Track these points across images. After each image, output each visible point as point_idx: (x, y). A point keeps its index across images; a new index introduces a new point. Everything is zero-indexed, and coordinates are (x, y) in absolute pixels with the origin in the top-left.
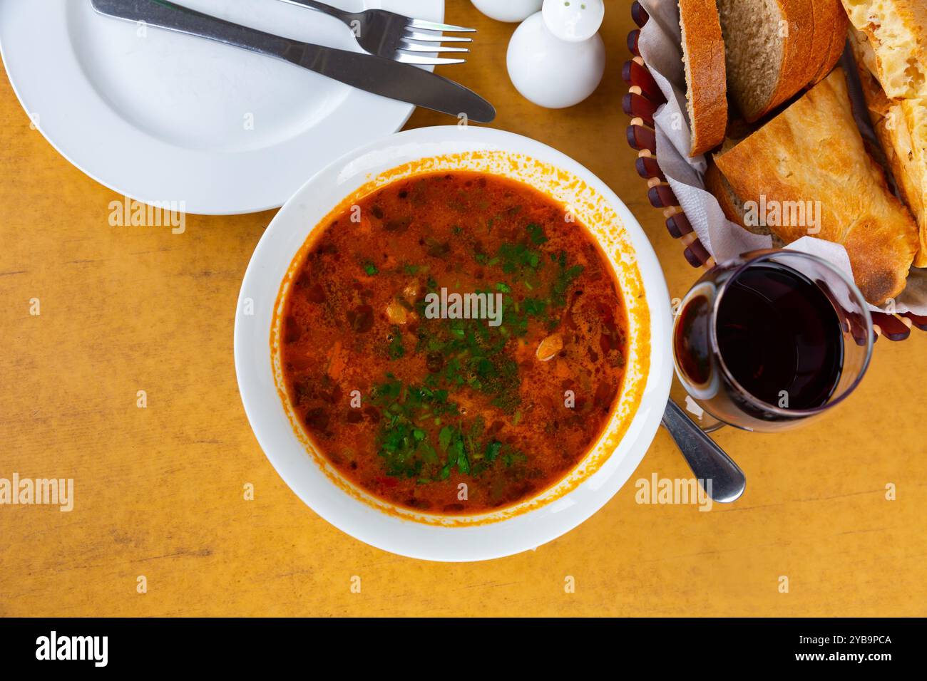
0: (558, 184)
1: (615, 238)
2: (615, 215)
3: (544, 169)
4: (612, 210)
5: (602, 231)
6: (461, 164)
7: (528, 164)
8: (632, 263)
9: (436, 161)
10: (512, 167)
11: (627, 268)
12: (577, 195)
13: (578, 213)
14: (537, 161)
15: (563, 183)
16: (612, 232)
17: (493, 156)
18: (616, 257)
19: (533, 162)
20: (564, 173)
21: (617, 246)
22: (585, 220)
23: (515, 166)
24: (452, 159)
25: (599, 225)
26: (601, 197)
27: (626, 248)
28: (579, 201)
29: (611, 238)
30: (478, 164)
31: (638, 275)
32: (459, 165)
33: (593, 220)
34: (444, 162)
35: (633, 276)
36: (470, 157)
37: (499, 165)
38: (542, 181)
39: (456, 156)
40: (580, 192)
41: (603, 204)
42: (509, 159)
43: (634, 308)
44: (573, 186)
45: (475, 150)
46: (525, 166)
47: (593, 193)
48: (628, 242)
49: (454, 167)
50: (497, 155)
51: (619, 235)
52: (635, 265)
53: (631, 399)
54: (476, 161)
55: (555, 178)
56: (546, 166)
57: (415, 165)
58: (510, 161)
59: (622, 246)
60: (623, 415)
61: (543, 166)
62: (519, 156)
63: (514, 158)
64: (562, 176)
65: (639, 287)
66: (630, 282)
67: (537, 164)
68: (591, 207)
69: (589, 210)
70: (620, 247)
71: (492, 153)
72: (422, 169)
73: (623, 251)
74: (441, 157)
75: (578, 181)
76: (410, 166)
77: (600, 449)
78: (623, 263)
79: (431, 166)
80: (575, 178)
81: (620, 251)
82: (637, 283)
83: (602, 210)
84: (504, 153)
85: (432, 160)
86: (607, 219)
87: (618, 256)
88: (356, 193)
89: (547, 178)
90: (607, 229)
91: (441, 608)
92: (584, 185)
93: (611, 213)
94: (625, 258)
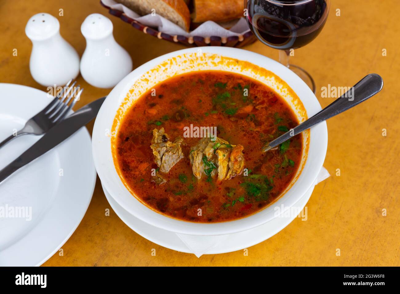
0: (167, 69)
1: (205, 60)
2: (195, 54)
3: (157, 70)
4: (192, 54)
5: (199, 65)
6: (130, 100)
7: (149, 74)
8: (220, 58)
9: (122, 108)
10: (146, 82)
11: (222, 62)
12: (177, 64)
13: (185, 70)
14: (151, 70)
15: (167, 66)
16: (202, 60)
17: (136, 85)
18: (214, 65)
19: (150, 72)
20: (164, 63)
21: (209, 61)
22: (189, 69)
23: (147, 80)
24: (126, 102)
25: (196, 63)
26: (184, 55)
27: (213, 57)
28: (179, 65)
29: (204, 62)
30: (135, 94)
31: (227, 58)
32: (130, 102)
33: (192, 65)
34: (125, 106)
35: (227, 61)
36: (130, 94)
37: (142, 87)
38: (161, 75)
39: (126, 99)
40: (176, 62)
41: (188, 56)
42: (142, 80)
43: (241, 68)
44: (171, 63)
45: (129, 89)
46: (150, 76)
47: (180, 57)
48: (211, 55)
49: (129, 105)
50: (137, 83)
51: (205, 57)
52: (222, 58)
53: (281, 86)
54: (133, 93)
55: (163, 68)
56: (156, 68)
57: (117, 116)
58: (144, 81)
59: (211, 59)
60: (287, 92)
61: (155, 69)
62: (144, 76)
63: (144, 78)
64: (164, 65)
65: (233, 61)
66: (228, 64)
67: (152, 71)
68: (185, 62)
69: (186, 63)
70: (211, 60)
71: (135, 85)
72: (121, 116)
73: (213, 60)
74: (121, 105)
75: (171, 60)
76: (116, 119)
77: (296, 109)
78: (219, 63)
79: (122, 112)
80: (169, 60)
81: (212, 61)
82: (231, 61)
83: (190, 58)
84: (138, 80)
85: (120, 109)
86: (195, 58)
87: (214, 63)
88: (112, 146)
89: (161, 71)
90: (199, 61)
91: (338, 241)
92: (174, 59)
93: (193, 55)
94: (217, 60)
